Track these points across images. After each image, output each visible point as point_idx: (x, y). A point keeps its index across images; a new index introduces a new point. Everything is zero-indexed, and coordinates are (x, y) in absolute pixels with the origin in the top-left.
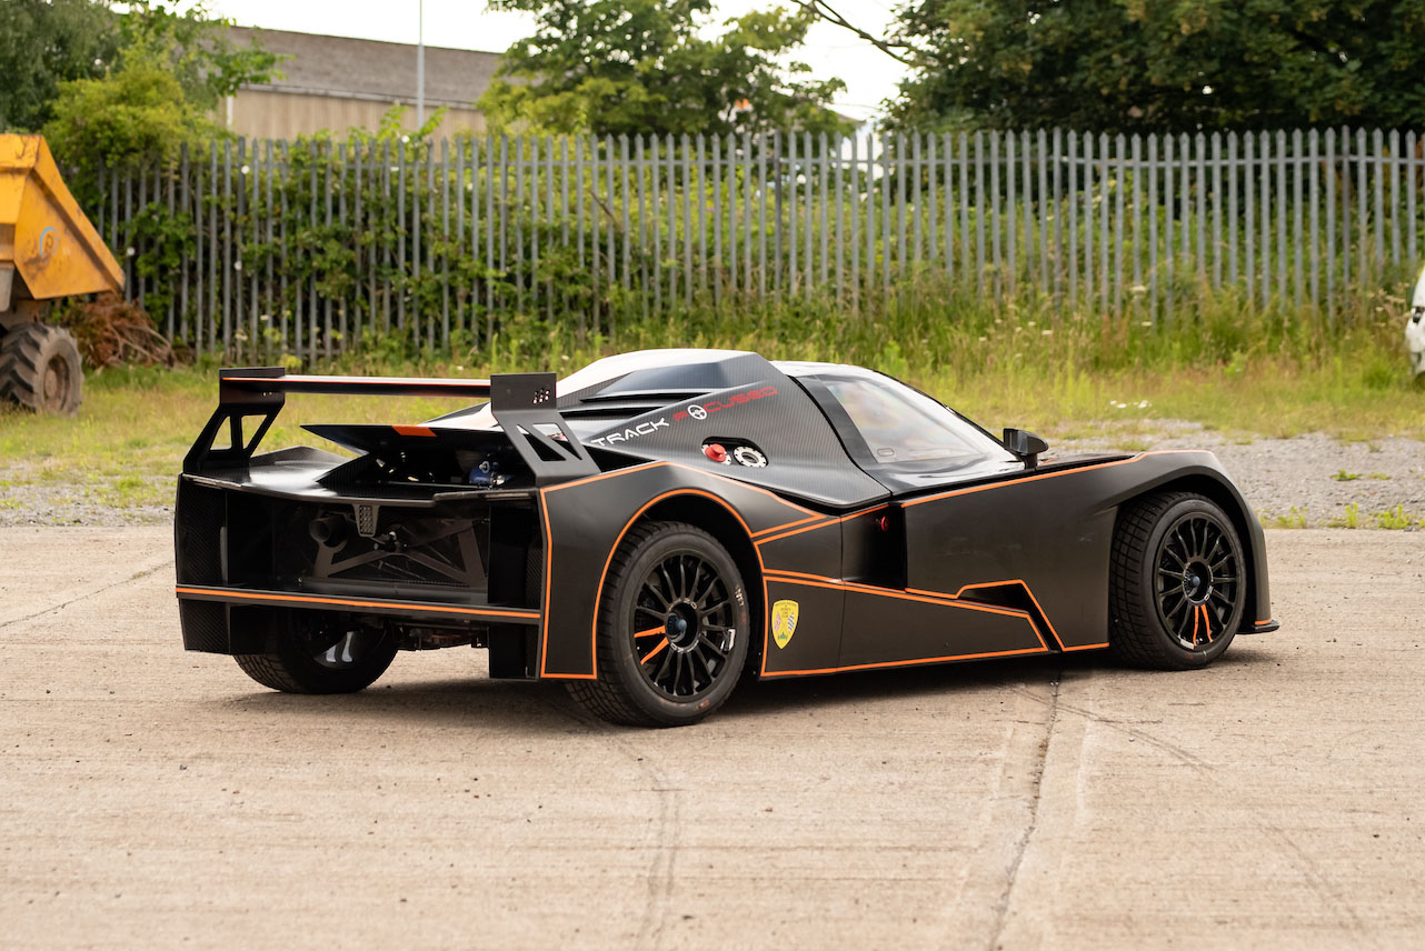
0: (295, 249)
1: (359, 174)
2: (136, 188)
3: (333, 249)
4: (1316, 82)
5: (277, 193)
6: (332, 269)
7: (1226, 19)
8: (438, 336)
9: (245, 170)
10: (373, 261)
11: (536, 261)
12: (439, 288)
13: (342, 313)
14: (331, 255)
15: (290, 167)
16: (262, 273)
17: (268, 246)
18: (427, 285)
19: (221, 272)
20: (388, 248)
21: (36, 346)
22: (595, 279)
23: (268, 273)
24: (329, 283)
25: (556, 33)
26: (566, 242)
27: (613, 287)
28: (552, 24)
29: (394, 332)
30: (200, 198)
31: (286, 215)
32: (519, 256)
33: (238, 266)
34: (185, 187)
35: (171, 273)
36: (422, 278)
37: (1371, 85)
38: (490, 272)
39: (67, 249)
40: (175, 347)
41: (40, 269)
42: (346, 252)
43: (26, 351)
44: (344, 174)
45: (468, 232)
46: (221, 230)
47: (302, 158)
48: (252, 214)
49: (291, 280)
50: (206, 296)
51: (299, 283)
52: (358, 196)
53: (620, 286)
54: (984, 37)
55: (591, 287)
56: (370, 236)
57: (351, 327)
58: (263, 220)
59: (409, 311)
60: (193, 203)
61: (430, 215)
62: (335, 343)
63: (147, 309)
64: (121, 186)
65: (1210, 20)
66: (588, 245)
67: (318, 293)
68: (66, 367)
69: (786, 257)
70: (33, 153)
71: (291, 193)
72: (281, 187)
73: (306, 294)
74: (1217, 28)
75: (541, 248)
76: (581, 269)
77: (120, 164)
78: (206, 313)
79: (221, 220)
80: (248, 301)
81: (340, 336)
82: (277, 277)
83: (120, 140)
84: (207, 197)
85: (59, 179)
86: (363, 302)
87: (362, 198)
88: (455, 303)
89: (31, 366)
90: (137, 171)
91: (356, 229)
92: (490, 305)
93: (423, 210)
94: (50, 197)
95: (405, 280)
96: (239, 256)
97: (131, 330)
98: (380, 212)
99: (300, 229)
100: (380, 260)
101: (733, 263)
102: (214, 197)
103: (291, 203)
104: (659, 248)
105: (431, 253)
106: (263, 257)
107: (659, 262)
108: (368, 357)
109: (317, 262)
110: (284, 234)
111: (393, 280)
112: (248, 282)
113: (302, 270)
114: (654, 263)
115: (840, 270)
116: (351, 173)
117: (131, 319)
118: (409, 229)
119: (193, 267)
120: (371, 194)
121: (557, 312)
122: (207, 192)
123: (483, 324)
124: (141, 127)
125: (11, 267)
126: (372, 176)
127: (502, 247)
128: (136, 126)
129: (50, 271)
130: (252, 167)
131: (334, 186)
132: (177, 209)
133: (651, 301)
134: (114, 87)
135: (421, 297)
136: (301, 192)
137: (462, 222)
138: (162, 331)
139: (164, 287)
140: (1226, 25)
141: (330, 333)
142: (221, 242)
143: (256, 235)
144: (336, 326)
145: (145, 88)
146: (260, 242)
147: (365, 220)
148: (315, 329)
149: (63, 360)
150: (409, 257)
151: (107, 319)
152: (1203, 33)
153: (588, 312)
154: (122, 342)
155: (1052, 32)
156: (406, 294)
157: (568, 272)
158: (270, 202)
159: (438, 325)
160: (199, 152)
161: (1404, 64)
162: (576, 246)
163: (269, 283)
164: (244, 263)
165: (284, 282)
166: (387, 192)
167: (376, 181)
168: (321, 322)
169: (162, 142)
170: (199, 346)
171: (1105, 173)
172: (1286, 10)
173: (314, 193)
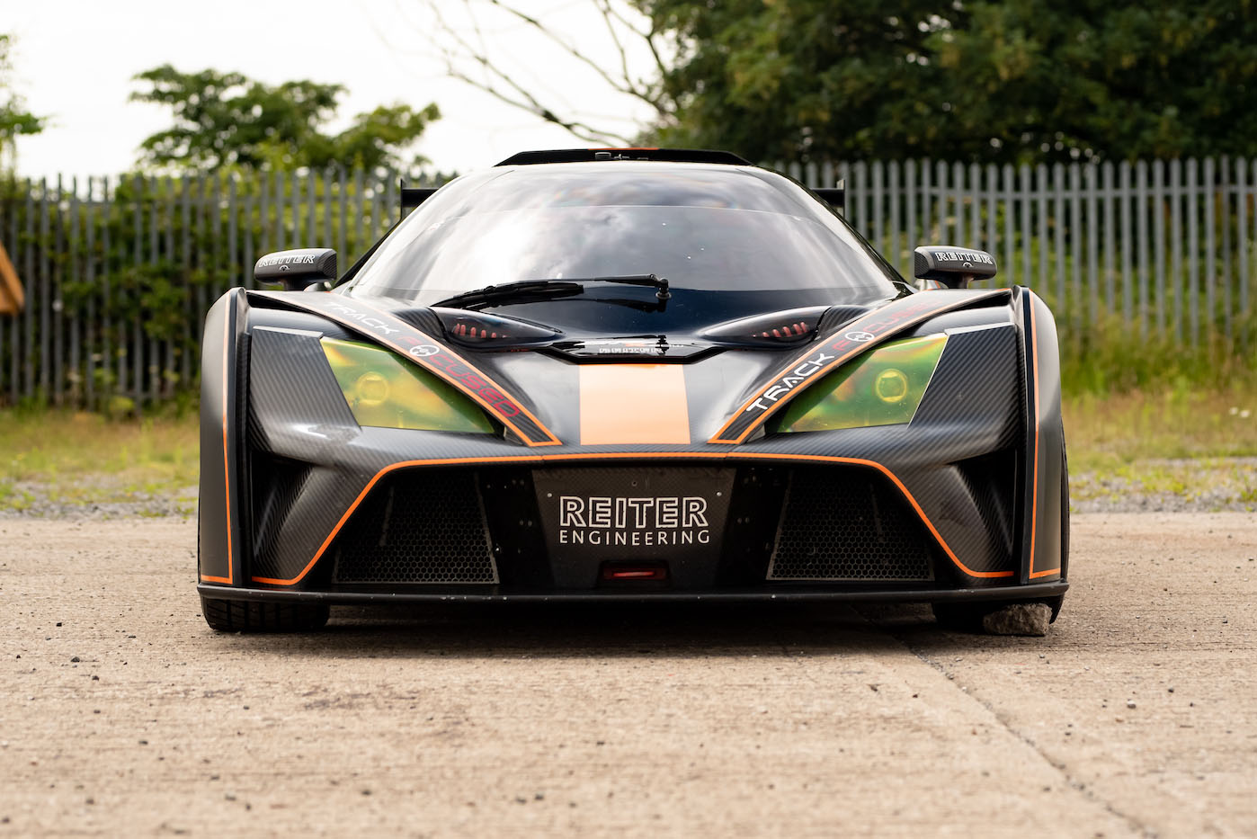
0: (118, 287)
1: (186, 209)
3: (163, 288)
5: (99, 232)
6: (161, 310)
9: (64, 206)
14: (161, 294)
17: (89, 285)
19: (38, 312)
20: (218, 285)
23: (89, 313)
24: (158, 322)
28: (191, 118)
31: (108, 252)
33: (58, 306)
42: (176, 290)
44: (170, 210)
47: (127, 193)
48: (72, 252)
49: (114, 320)
50: (22, 339)
51: (122, 326)
52: (185, 232)
54: (780, 87)
56: (200, 274)
58: (82, 257)
62: (164, 384)
65: (1027, 67)
67: (143, 333)
71: (114, 231)
72: (103, 223)
73: (130, 334)
74: (1035, 74)
79: (37, 259)
81: (172, 378)
82: (99, 318)
84: (24, 235)
86: (192, 343)
87: (192, 234)
91: (184, 266)
96: (58, 294)
98: (209, 248)
99: (124, 267)
102: (29, 235)
103: (113, 241)
106: (84, 298)
109: (147, 301)
110: (106, 271)
112: (67, 323)
113: (125, 310)
116: (178, 208)
120: (199, 230)
122: (22, 228)
126: (201, 211)
130: (71, 202)
131: (162, 223)
136: (124, 228)
140: (1042, 71)
141: (157, 376)
142: (38, 281)
143: (76, 274)
146: (81, 281)
147: (194, 258)
155: (849, 83)
158: (91, 239)
163: (90, 324)
164: (67, 301)
165: (107, 322)
166: (216, 229)
167: (206, 216)
168: (148, 364)
170: (15, 390)
171: (976, 205)
172: (1097, 57)
173: (138, 229)
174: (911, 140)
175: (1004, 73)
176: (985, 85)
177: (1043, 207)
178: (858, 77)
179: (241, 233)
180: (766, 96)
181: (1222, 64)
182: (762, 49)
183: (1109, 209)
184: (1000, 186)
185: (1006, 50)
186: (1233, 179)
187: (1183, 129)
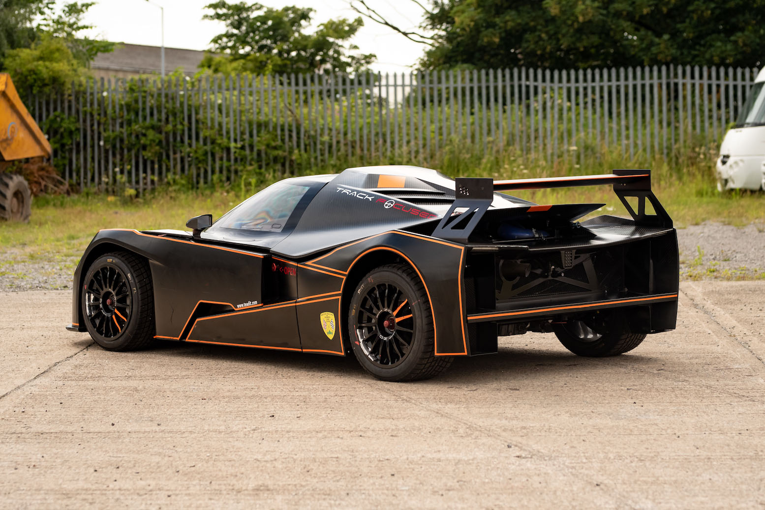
0: (131, 134)
1: (163, 95)
2: (48, 104)
3: (151, 134)
5: (121, 106)
6: (150, 145)
7: (600, 14)
8: (206, 177)
9: (105, 94)
10: (171, 140)
11: (256, 139)
12: (206, 154)
13: (156, 166)
14: (150, 137)
15: (127, 92)
16: (114, 147)
17: (117, 133)
18: (200, 152)
19: (93, 147)
20: (179, 133)
21: (7, 185)
22: (287, 147)
23: (117, 147)
24: (150, 151)
25: (235, 31)
26: (271, 129)
27: (296, 151)
28: (235, 27)
29: (183, 176)
30: (81, 109)
31: (126, 117)
32: (247, 136)
33: (102, 143)
34: (73, 103)
35: (67, 147)
36: (197, 148)
37: (675, 46)
38: (232, 145)
39: (22, 134)
40: (71, 185)
41: (9, 145)
42: (158, 135)
44: (156, 96)
45: (220, 124)
46: (92, 125)
47: (134, 88)
48: (109, 117)
49: (129, 150)
50: (85, 159)
51: (133, 152)
52: (163, 107)
53: (300, 151)
54: (474, 25)
55: (284, 151)
56: (170, 127)
57: (160, 173)
58: (114, 120)
59: (190, 165)
60: (78, 111)
61: (201, 116)
62: (153, 182)
63: (55, 166)
64: (40, 104)
65: (593, 16)
66: (283, 130)
67: (143, 157)
68: (22, 197)
69: (384, 135)
70: (4, 84)
71: (128, 106)
72: (123, 103)
73: (137, 157)
74: (596, 19)
75: (259, 132)
76: (279, 143)
77: (40, 92)
78: (85, 168)
79: (92, 120)
80: (107, 161)
81: (156, 178)
82: (122, 149)
83: (39, 79)
84: (85, 109)
85: (17, 96)
86: (167, 161)
87: (166, 108)
88: (214, 160)
89: (4, 196)
90: (49, 96)
91: (162, 123)
92: (232, 162)
93: (197, 113)
94: (13, 107)
95: (188, 149)
96: (102, 138)
97: (47, 177)
98: (175, 115)
99: (133, 124)
100: (175, 139)
101: (357, 138)
102: (88, 109)
103: (128, 111)
104: (319, 131)
105: (201, 135)
106: (115, 139)
107: (319, 138)
108: (170, 189)
109: (143, 141)
110: (125, 126)
111: (182, 149)
112: (107, 151)
113: (134, 145)
114: (316, 139)
115: (413, 141)
116: (159, 95)
117: (47, 172)
118: (190, 123)
119: (78, 144)
120: (170, 105)
121: (267, 165)
122: (85, 106)
123: (229, 171)
124: (51, 73)
126: (170, 96)
127: (238, 132)
128: (48, 73)
129: (13, 145)
130: (108, 92)
131: (151, 102)
132: (70, 114)
133: (316, 158)
134: (37, 53)
135: (197, 158)
136: (133, 105)
137: (217, 119)
138: (64, 177)
139: (63, 155)
140: (601, 17)
141: (150, 177)
142: (92, 131)
143: (111, 127)
144: (153, 173)
145: (52, 52)
146: (113, 131)
147: (167, 119)
148: (142, 175)
149: (21, 193)
150: (190, 137)
151: (35, 171)
152: (590, 21)
153: (283, 165)
154: (43, 183)
155: (509, 23)
157: (273, 144)
158: (117, 110)
159: (206, 172)
160: (80, 85)
161: (691, 35)
162: (276, 131)
163: (118, 152)
164: (105, 142)
165: (126, 151)
166: (178, 105)
167: (173, 99)
168: (145, 172)
169: (62, 80)
170: (82, 185)
171: (548, 90)
172: (631, 9)
173: (140, 105)
174: (539, 52)
175: (581, 19)
176: (572, 25)
177: (581, 90)
178: (513, 20)
179: (190, 106)
180: (468, 29)
181: (693, 12)
182: (469, 5)
183: (614, 91)
184: (560, 81)
185: (583, 7)
186: (676, 76)
187: (672, 46)
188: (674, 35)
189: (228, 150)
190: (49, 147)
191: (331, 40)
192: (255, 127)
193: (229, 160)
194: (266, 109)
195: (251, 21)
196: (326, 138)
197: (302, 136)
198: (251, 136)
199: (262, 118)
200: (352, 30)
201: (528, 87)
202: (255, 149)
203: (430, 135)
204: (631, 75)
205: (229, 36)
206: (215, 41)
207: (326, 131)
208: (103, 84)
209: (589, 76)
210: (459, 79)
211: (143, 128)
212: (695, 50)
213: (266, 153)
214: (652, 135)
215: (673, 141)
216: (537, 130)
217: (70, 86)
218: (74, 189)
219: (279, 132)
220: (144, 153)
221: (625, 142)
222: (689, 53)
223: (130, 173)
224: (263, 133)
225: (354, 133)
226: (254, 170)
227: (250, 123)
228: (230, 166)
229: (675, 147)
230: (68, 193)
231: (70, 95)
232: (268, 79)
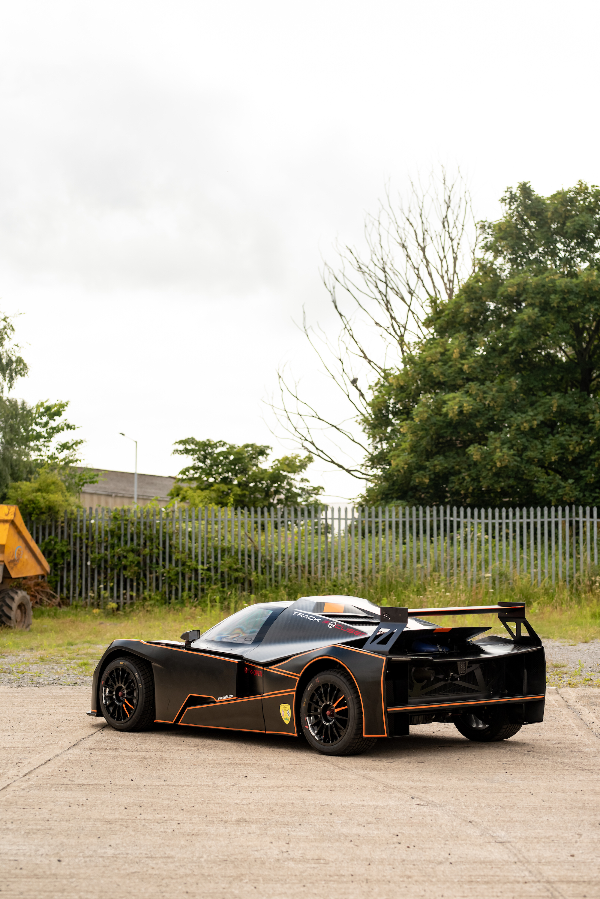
0: (114, 556)
1: (142, 523)
2: (44, 529)
3: (131, 556)
4: (554, 488)
5: (106, 532)
6: (130, 565)
7: (515, 461)
8: (176, 594)
9: (93, 521)
10: (148, 561)
11: (220, 561)
12: (177, 574)
13: (135, 584)
14: (130, 559)
15: (111, 520)
16: (99, 566)
17: (102, 555)
18: (173, 572)
19: (81, 566)
20: (155, 556)
21: (13, 599)
22: (246, 570)
23: (102, 567)
24: (129, 571)
25: (201, 465)
26: (233, 554)
27: (254, 573)
28: (200, 461)
29: (158, 592)
30: (72, 534)
31: (110, 541)
32: (212, 560)
33: (89, 563)
34: (66, 529)
35: (59, 566)
36: (170, 569)
37: (579, 489)
38: (200, 567)
39: (26, 556)
40: (62, 599)
41: (15, 565)
42: (137, 558)
43: (8, 601)
44: (136, 524)
45: (190, 549)
46: (81, 548)
47: (118, 517)
48: (95, 541)
49: (112, 570)
50: (75, 577)
51: (115, 572)
52: (142, 533)
53: (257, 573)
54: (408, 468)
55: (244, 573)
56: (147, 550)
57: (138, 590)
58: (100, 543)
59: (164, 583)
60: (69, 536)
61: (174, 542)
62: (131, 597)
63: (49, 582)
64: (37, 528)
65: (509, 461)
66: (243, 555)
67: (124, 575)
68: (25, 609)
69: (329, 560)
70: (13, 513)
71: (112, 532)
72: (108, 529)
73: (119, 576)
74: (512, 465)
75: (222, 556)
76: (240, 566)
77: (37, 519)
78: (74, 584)
79: (81, 543)
80: (93, 579)
81: (134, 594)
82: (106, 568)
83: (37, 508)
84: (75, 534)
85: (23, 524)
86: (144, 580)
87: (144, 534)
88: (184, 579)
89: (10, 608)
90: (45, 522)
91: (141, 547)
92: (200, 581)
93: (170, 539)
94: (19, 533)
95: (162, 570)
96: (89, 559)
97: (42, 591)
98: (151, 540)
99: (116, 548)
100: (151, 561)
101: (306, 563)
102: (78, 534)
103: (112, 536)
104: (274, 556)
105: (174, 558)
106: (100, 560)
107: (273, 562)
108: (147, 603)
109: (124, 562)
110: (109, 549)
111: (157, 570)
112: (93, 570)
113: (116, 565)
114: (271, 563)
115: (353, 566)
116: (139, 523)
117: (42, 587)
118: (164, 547)
119: (69, 564)
120: (147, 532)
121: (229, 584)
122: (75, 531)
123: (196, 589)
124: (47, 503)
125: (3, 563)
126: (148, 524)
127: (205, 556)
128: (45, 502)
129: (19, 565)
130: (95, 520)
131: (132, 529)
132: (62, 538)
133: (271, 579)
134: (35, 485)
135: (170, 577)
136: (117, 531)
137: (187, 545)
138: (56, 592)
139: (57, 573)
140: (515, 463)
141: (129, 593)
142: (81, 553)
143: (97, 550)
144: (132, 590)
145: (48, 485)
146: (99, 553)
147: (145, 544)
148: (122, 591)
149: (24, 605)
150: (164, 560)
151: (32, 586)
152: (506, 467)
153: (243, 584)
154: (39, 597)
155: (438, 467)
156: (163, 576)
157: (235, 567)
158: (103, 535)
159: (177, 589)
160: (72, 514)
161: (592, 480)
162: (237, 555)
163: (102, 571)
164: (92, 562)
165: (109, 571)
166: (155, 532)
167: (150, 527)
168: (125, 589)
169: (57, 509)
170: (71, 598)
171: (469, 525)
172: (541, 457)
173: (123, 532)
174: (462, 492)
175: (499, 464)
176: (491, 469)
177: (497, 526)
178: (441, 464)
179: (164, 533)
180: (402, 471)
181: (594, 460)
182: (403, 450)
183: (525, 527)
184: (479, 517)
185: (500, 454)
186: (577, 514)
187: (575, 489)
188: (578, 479)
189: (196, 570)
190: (47, 566)
191: (284, 473)
192: (219, 551)
193: (197, 580)
194: (228, 537)
195: (215, 455)
196: (280, 563)
197: (259, 560)
198: (216, 559)
199: (226, 544)
200: (303, 466)
201: (451, 522)
202: (219, 571)
203: (368, 561)
204: (539, 514)
205: (195, 468)
206: (183, 472)
207: (280, 557)
208: (91, 513)
209: (504, 514)
210: (394, 514)
211: (124, 551)
212: (596, 493)
213: (228, 575)
214: (557, 565)
215: (574, 570)
216: (459, 559)
217: (62, 514)
218: (64, 602)
219: (240, 556)
220: (124, 572)
221: (533, 570)
222: (591, 495)
223: (112, 589)
224: (226, 557)
225: (303, 558)
226: (218, 588)
227: (216, 549)
228: (198, 585)
229: (576, 575)
230: (59, 605)
231: (63, 522)
232: (231, 511)
